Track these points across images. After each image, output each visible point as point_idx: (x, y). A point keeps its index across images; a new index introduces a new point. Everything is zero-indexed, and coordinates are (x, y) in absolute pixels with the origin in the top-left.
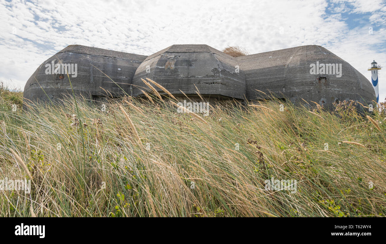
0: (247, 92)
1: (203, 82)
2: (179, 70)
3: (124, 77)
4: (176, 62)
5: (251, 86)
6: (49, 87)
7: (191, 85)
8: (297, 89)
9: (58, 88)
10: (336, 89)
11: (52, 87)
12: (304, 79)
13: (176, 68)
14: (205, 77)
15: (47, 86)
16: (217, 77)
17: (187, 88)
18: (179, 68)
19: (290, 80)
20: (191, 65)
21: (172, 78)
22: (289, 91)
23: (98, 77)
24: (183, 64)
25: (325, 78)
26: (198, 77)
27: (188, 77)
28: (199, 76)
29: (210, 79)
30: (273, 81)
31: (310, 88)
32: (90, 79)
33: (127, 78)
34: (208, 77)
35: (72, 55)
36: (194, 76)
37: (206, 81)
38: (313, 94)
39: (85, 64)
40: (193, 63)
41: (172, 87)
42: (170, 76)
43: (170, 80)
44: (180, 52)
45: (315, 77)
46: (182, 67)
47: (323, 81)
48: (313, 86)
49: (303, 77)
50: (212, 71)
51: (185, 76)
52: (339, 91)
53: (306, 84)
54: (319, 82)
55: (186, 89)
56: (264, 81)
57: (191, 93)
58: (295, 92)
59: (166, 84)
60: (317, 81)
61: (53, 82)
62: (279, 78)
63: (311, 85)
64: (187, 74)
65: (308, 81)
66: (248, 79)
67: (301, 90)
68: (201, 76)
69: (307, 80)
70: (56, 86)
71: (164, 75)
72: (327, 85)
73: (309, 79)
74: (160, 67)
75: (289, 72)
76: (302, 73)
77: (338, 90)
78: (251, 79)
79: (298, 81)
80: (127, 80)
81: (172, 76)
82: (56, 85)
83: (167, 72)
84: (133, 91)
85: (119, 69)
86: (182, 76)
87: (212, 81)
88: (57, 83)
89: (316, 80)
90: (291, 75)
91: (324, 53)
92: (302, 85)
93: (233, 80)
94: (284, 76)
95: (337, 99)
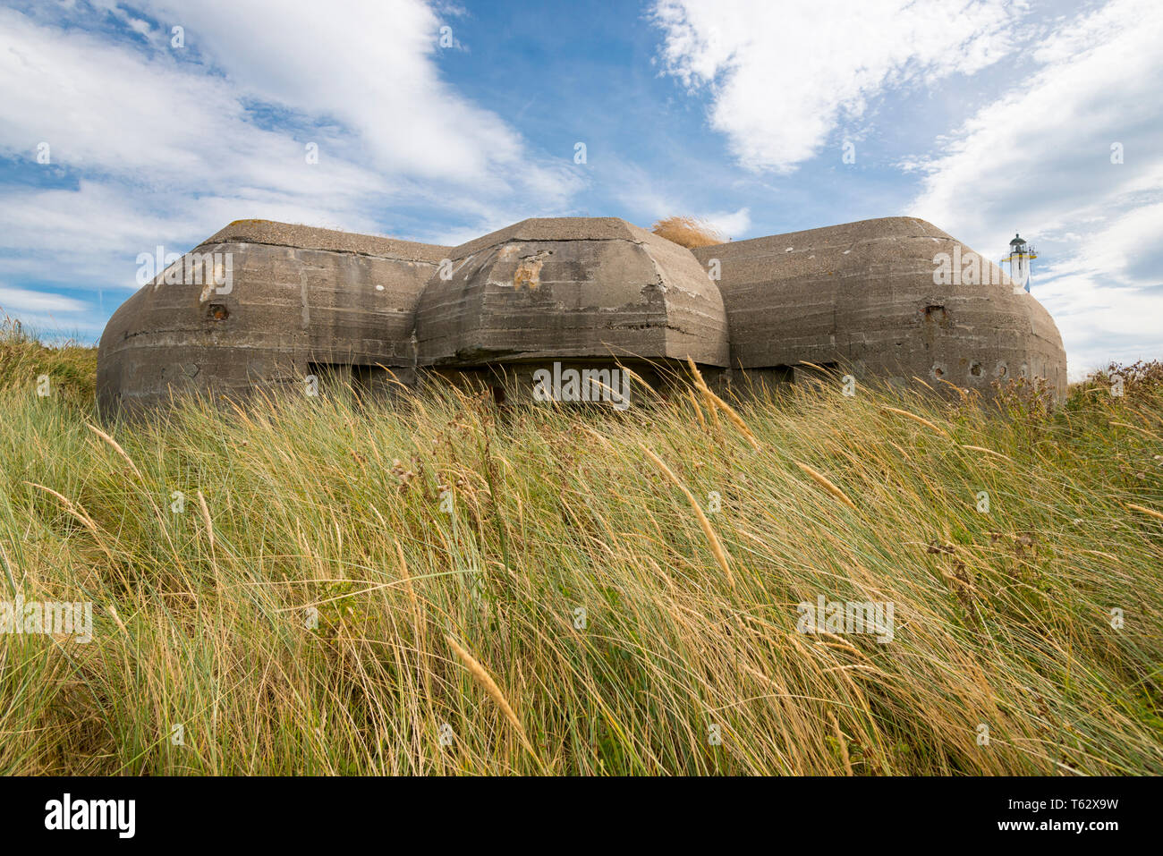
0: (731, 345)
1: (620, 323)
2: (552, 291)
3: (395, 310)
4: (543, 268)
5: (743, 328)
6: (184, 343)
7: (587, 333)
8: (868, 338)
9: (212, 345)
10: (970, 337)
11: (194, 341)
12: (887, 311)
13: (543, 286)
14: (624, 310)
15: (180, 339)
16: (656, 310)
17: (578, 341)
18: (552, 284)
19: (849, 312)
20: (585, 278)
21: (536, 315)
22: (847, 343)
23: (323, 310)
24: (564, 274)
25: (943, 307)
26: (605, 311)
27: (578, 310)
28: (610, 307)
29: (640, 316)
30: (802, 315)
31: (905, 334)
32: (301, 318)
33: (402, 310)
34: (632, 310)
35: (246, 249)
36: (594, 307)
37: (627, 319)
38: (912, 351)
39: (286, 275)
40: (590, 270)
41: (536, 337)
42: (528, 307)
43: (530, 318)
44: (552, 240)
45: (915, 305)
46: (559, 282)
47: (938, 315)
48: (911, 331)
49: (884, 305)
50: (642, 292)
51: (569, 307)
52: (980, 343)
53: (893, 324)
54: (928, 320)
55: (574, 344)
56: (777, 317)
57: (587, 355)
58: (864, 346)
59: (519, 330)
60: (922, 314)
61: (197, 328)
62: (817, 307)
63: (906, 326)
64: (575, 301)
65: (898, 316)
66: (733, 312)
67: (880, 340)
68: (614, 306)
69: (896, 314)
70: (207, 341)
71: (513, 305)
72: (947, 326)
73: (901, 312)
74: (501, 284)
75: (844, 292)
76: (879, 295)
77: (977, 339)
78: (740, 310)
79: (870, 316)
80: (403, 316)
81: (534, 309)
82: (204, 335)
83: (519, 297)
84: (420, 347)
85: (380, 288)
86: (561, 308)
87: (643, 321)
88: (209, 332)
89: (918, 314)
90: (851, 299)
91: (935, 239)
92: (883, 327)
93: (697, 315)
94: (832, 301)
95: (976, 363)
